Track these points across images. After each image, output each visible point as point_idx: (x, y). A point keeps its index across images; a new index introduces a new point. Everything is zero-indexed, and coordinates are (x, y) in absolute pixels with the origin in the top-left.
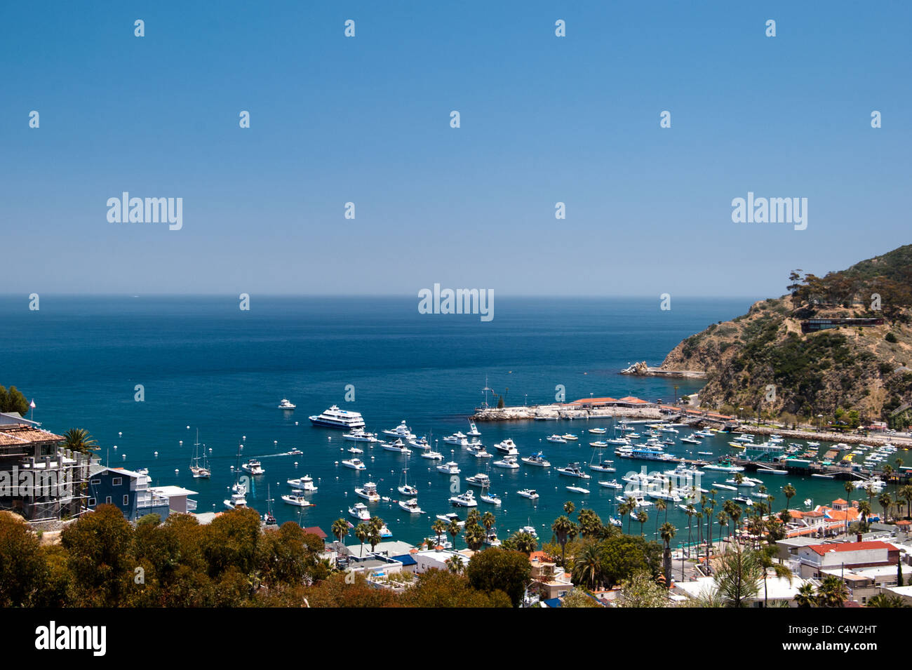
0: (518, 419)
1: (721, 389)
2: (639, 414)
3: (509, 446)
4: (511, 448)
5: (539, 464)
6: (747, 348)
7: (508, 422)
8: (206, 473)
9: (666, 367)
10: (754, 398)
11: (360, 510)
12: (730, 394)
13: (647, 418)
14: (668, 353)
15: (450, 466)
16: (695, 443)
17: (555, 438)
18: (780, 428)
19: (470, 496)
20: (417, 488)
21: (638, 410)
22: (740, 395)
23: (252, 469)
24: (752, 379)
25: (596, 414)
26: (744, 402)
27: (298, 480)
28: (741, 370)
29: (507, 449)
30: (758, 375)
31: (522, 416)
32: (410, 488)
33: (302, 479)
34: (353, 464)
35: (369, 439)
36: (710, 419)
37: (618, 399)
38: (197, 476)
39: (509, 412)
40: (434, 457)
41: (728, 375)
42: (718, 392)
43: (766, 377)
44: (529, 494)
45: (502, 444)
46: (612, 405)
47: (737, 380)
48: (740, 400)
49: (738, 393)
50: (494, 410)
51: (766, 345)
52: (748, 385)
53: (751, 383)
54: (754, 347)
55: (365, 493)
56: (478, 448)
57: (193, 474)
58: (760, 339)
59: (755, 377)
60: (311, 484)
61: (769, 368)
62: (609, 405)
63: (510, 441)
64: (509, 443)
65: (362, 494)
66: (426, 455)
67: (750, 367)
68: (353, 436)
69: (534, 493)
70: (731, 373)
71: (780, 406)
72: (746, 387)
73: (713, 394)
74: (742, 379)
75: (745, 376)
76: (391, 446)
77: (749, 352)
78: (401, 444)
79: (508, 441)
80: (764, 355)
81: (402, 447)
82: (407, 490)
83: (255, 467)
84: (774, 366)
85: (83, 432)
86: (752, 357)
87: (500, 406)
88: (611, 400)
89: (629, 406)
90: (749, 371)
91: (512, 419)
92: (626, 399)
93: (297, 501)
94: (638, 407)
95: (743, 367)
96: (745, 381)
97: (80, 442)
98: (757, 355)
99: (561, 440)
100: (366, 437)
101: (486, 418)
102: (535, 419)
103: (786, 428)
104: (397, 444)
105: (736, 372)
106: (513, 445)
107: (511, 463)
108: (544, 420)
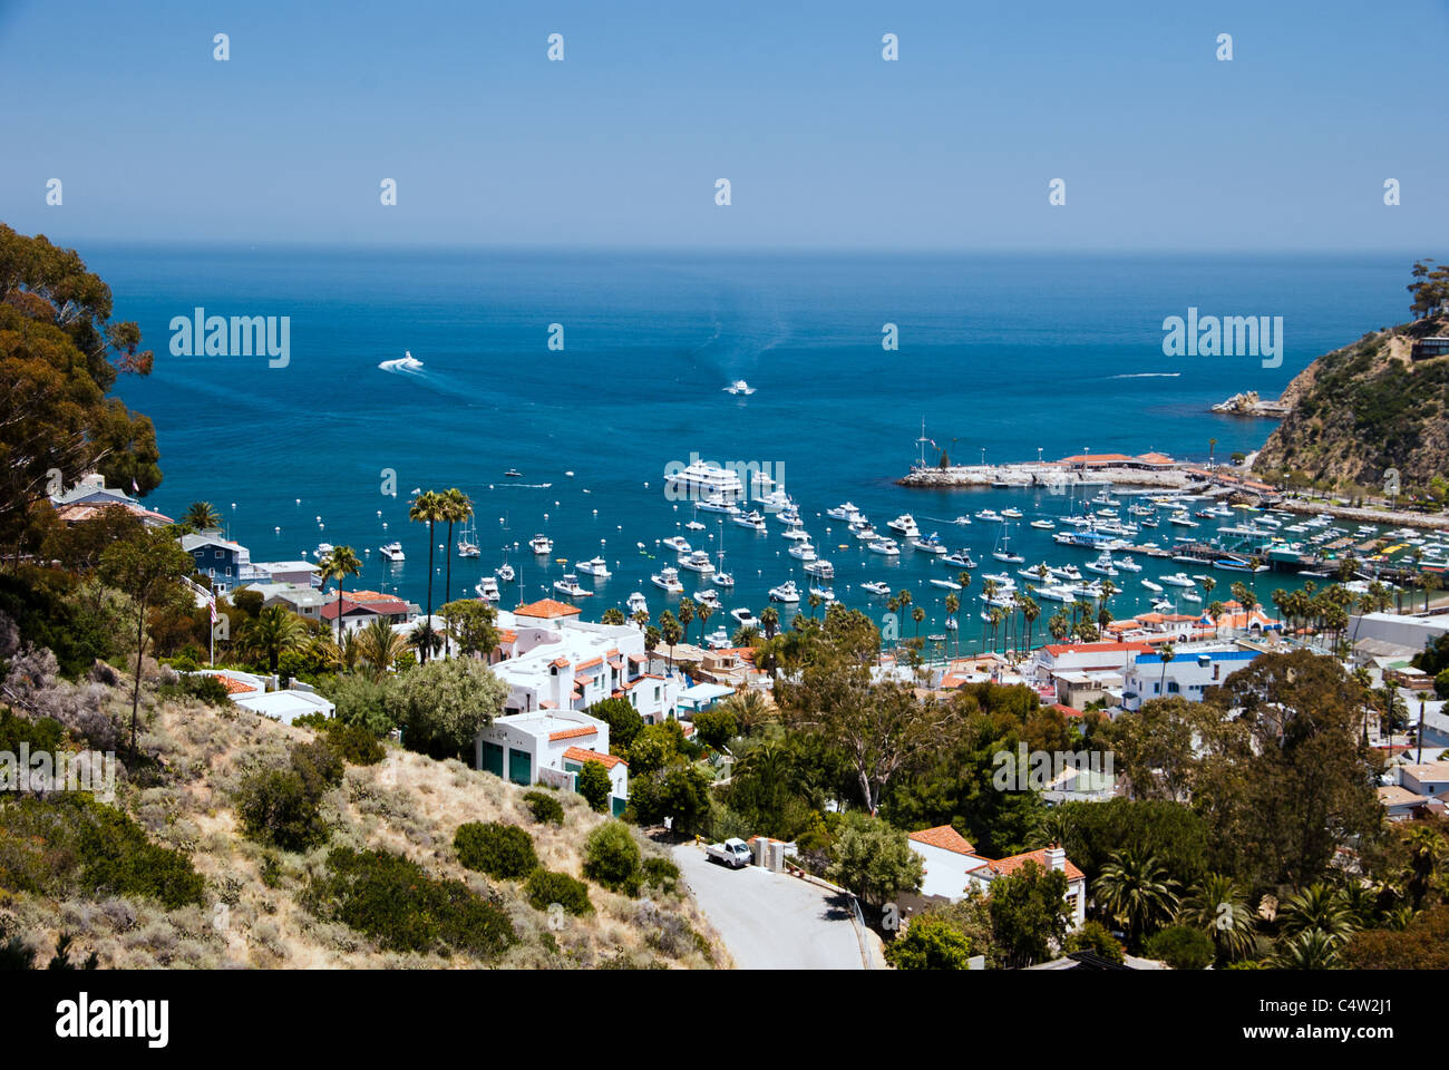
0: (969, 484)
1: (1280, 445)
2: (1155, 481)
3: (906, 525)
4: (909, 528)
5: (932, 550)
6: (1325, 383)
7: (954, 489)
8: (476, 551)
9: (1286, 402)
10: (1322, 460)
11: (637, 601)
12: (1290, 453)
13: (1166, 487)
14: (1292, 378)
15: (804, 550)
16: (1188, 526)
17: (984, 515)
18: (1343, 505)
19: (792, 589)
20: (733, 577)
21: (1155, 473)
22: (1304, 455)
23: (537, 547)
24: (1324, 431)
25: (1089, 478)
26: (1308, 465)
27: (588, 563)
28: (1310, 417)
29: (904, 529)
30: (1333, 425)
31: (975, 481)
32: (725, 576)
33: (593, 561)
34: (674, 544)
35: (728, 509)
36: (1248, 489)
37: (1134, 456)
38: (465, 555)
39: (957, 474)
40: (796, 537)
41: (1291, 424)
42: (1276, 448)
43: (1343, 427)
44: (877, 588)
45: (897, 521)
46: (1119, 465)
47: (1304, 431)
48: (1304, 461)
49: (1301, 452)
50: (933, 470)
51: (1353, 379)
52: (1317, 439)
53: (1323, 437)
54: (1335, 383)
55: (663, 582)
56: (862, 526)
57: (460, 552)
58: (1347, 369)
59: (1329, 427)
60: (604, 568)
61: (1349, 414)
62: (1110, 466)
63: (909, 517)
64: (908, 521)
65: (659, 582)
66: (789, 534)
67: (1325, 411)
68: (708, 505)
69: (884, 586)
70: (1296, 421)
71: (1356, 473)
72: (1315, 442)
73: (1269, 452)
74: (1309, 430)
75: (1315, 425)
76: (744, 521)
77: (1327, 389)
78: (758, 519)
79: (906, 517)
80: (1346, 395)
81: (757, 522)
82: (721, 579)
83: (540, 544)
84: (1357, 411)
85: (207, 505)
86: (1330, 396)
87: (943, 465)
88: (1120, 458)
89: (1148, 468)
90: (1323, 418)
91: (959, 484)
92: (1146, 456)
93: (569, 590)
94: (1159, 469)
95: (1314, 412)
96: (1315, 433)
97: (205, 515)
98: (1336, 394)
99: (995, 518)
100: (725, 506)
101: (921, 482)
102: (993, 486)
103: (1350, 505)
104: (752, 519)
105: (1304, 418)
106: (913, 523)
107: (889, 548)
108: (1006, 487)
